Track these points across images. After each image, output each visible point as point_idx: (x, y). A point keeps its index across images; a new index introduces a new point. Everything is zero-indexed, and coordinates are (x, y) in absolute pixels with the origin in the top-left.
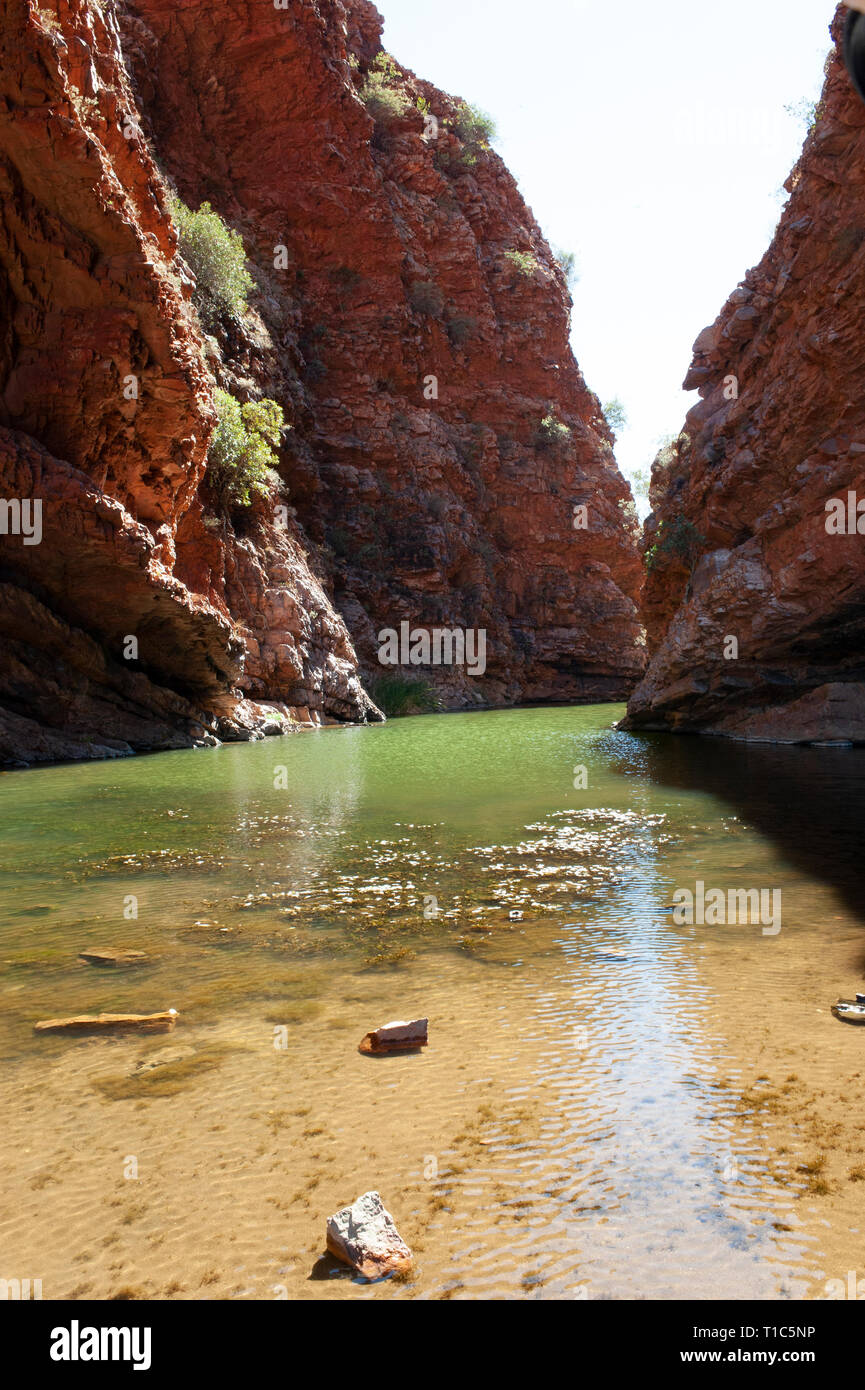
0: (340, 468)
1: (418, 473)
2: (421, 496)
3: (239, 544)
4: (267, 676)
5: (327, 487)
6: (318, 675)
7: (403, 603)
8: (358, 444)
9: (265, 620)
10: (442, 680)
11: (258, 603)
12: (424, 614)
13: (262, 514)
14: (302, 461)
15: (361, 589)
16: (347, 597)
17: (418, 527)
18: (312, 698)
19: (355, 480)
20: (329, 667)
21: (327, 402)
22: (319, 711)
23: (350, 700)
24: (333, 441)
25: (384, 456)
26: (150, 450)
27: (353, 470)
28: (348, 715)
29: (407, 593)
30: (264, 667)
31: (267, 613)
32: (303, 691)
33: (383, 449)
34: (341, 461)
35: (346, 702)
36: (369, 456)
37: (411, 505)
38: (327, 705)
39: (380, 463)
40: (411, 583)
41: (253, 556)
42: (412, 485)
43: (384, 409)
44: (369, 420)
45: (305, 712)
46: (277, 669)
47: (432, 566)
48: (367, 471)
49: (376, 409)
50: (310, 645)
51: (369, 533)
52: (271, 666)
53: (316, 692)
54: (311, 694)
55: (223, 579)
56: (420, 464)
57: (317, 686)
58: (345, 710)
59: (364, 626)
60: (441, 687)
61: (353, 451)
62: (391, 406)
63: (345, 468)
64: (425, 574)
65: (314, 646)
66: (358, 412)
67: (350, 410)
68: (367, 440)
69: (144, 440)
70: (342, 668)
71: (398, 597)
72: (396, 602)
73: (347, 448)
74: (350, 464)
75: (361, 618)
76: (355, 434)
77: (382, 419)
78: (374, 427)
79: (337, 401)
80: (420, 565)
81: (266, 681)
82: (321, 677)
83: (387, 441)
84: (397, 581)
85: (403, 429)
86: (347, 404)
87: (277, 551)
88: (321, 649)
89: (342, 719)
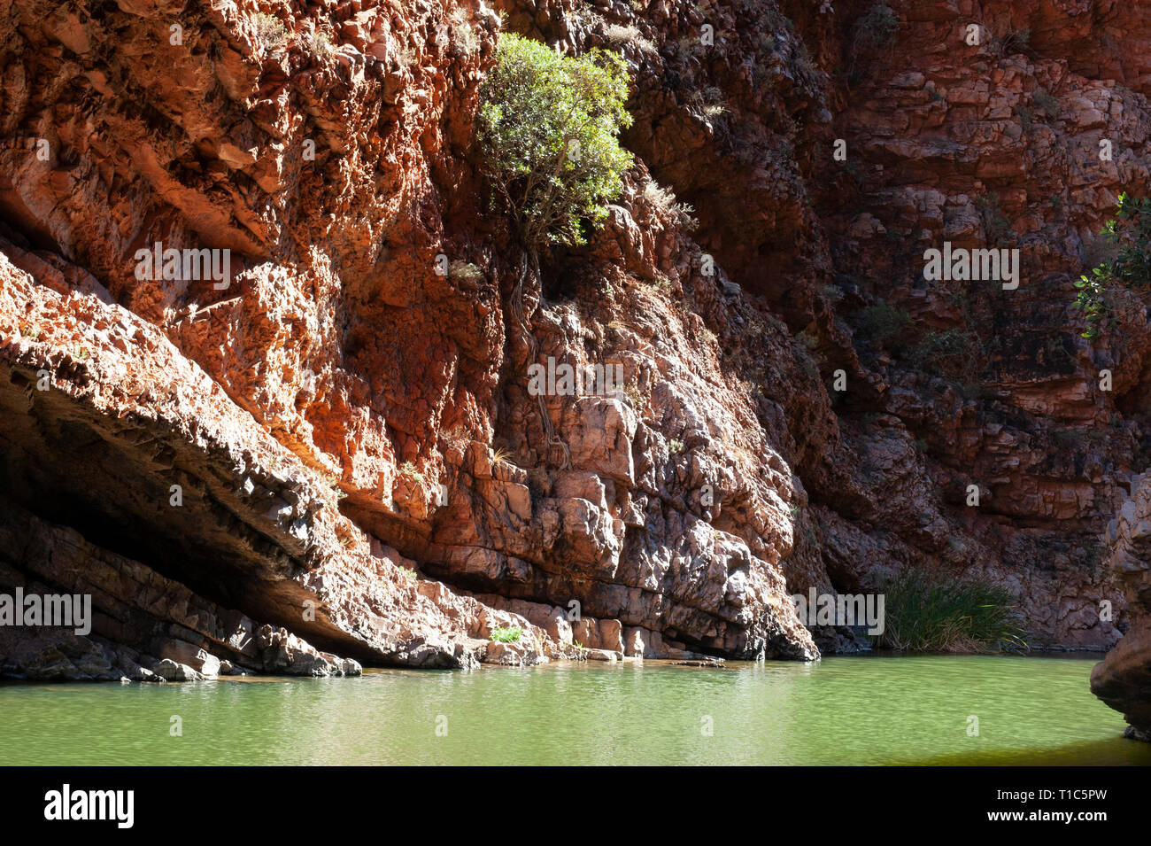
0: (911, 194)
1: (1073, 200)
2: (1071, 241)
3: (548, 314)
4: (540, 555)
5: (881, 228)
6: (660, 560)
7: (1007, 439)
8: (950, 151)
9: (566, 453)
10: (1073, 591)
11: (562, 421)
12: (1049, 463)
13: (617, 262)
14: (766, 174)
15: (916, 411)
16: (884, 424)
17: (1053, 299)
18: (637, 605)
19: (936, 214)
20: (690, 547)
21: (900, 80)
22: (648, 631)
23: (725, 613)
24: (903, 147)
25: (999, 169)
26: (178, 119)
27: (937, 197)
28: (719, 643)
29: (1019, 421)
30: (533, 539)
31: (573, 439)
32: (620, 591)
33: (996, 158)
34: (918, 183)
35: (716, 618)
36: (972, 171)
37: (1049, 257)
38: (671, 620)
39: (991, 183)
40: (1030, 403)
41: (571, 334)
42: (1057, 221)
43: (1008, 85)
44: (978, 106)
45: (614, 630)
46: (560, 543)
47: (1070, 369)
48: (963, 198)
49: (992, 86)
50: (655, 503)
51: (952, 310)
52: (548, 538)
53: (649, 593)
54: (635, 595)
55: (496, 376)
56: (1078, 181)
57: (654, 582)
58: (712, 633)
59: (903, 478)
60: (1070, 605)
61: (938, 162)
62: (1024, 79)
63: (921, 194)
64: (1056, 385)
65: (666, 505)
66: (957, 94)
67: (943, 92)
68: (970, 142)
69: (160, 99)
70: (718, 551)
71: (998, 428)
72: (996, 437)
73: (930, 159)
74: (936, 187)
75: (900, 463)
76: (950, 132)
77: (1003, 102)
78: (986, 118)
79: (919, 76)
80: (1047, 369)
81: (536, 566)
82: (666, 565)
83: (1006, 142)
84: (1003, 400)
85: (1049, 119)
86: (938, 81)
87: (633, 328)
88: (683, 513)
89: (700, 648)
